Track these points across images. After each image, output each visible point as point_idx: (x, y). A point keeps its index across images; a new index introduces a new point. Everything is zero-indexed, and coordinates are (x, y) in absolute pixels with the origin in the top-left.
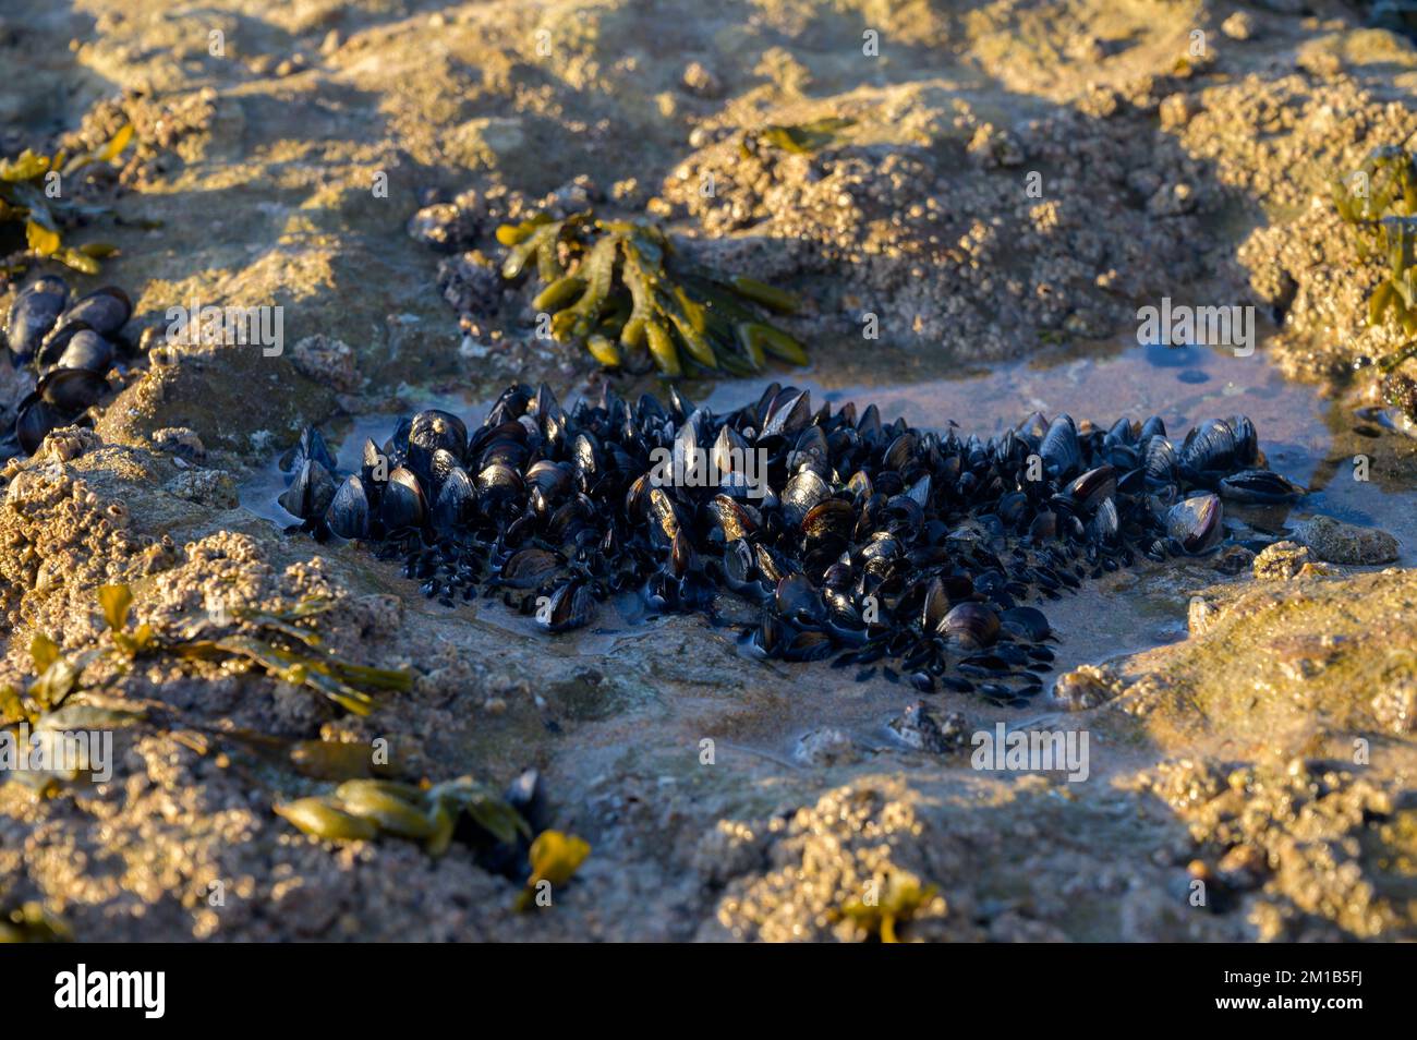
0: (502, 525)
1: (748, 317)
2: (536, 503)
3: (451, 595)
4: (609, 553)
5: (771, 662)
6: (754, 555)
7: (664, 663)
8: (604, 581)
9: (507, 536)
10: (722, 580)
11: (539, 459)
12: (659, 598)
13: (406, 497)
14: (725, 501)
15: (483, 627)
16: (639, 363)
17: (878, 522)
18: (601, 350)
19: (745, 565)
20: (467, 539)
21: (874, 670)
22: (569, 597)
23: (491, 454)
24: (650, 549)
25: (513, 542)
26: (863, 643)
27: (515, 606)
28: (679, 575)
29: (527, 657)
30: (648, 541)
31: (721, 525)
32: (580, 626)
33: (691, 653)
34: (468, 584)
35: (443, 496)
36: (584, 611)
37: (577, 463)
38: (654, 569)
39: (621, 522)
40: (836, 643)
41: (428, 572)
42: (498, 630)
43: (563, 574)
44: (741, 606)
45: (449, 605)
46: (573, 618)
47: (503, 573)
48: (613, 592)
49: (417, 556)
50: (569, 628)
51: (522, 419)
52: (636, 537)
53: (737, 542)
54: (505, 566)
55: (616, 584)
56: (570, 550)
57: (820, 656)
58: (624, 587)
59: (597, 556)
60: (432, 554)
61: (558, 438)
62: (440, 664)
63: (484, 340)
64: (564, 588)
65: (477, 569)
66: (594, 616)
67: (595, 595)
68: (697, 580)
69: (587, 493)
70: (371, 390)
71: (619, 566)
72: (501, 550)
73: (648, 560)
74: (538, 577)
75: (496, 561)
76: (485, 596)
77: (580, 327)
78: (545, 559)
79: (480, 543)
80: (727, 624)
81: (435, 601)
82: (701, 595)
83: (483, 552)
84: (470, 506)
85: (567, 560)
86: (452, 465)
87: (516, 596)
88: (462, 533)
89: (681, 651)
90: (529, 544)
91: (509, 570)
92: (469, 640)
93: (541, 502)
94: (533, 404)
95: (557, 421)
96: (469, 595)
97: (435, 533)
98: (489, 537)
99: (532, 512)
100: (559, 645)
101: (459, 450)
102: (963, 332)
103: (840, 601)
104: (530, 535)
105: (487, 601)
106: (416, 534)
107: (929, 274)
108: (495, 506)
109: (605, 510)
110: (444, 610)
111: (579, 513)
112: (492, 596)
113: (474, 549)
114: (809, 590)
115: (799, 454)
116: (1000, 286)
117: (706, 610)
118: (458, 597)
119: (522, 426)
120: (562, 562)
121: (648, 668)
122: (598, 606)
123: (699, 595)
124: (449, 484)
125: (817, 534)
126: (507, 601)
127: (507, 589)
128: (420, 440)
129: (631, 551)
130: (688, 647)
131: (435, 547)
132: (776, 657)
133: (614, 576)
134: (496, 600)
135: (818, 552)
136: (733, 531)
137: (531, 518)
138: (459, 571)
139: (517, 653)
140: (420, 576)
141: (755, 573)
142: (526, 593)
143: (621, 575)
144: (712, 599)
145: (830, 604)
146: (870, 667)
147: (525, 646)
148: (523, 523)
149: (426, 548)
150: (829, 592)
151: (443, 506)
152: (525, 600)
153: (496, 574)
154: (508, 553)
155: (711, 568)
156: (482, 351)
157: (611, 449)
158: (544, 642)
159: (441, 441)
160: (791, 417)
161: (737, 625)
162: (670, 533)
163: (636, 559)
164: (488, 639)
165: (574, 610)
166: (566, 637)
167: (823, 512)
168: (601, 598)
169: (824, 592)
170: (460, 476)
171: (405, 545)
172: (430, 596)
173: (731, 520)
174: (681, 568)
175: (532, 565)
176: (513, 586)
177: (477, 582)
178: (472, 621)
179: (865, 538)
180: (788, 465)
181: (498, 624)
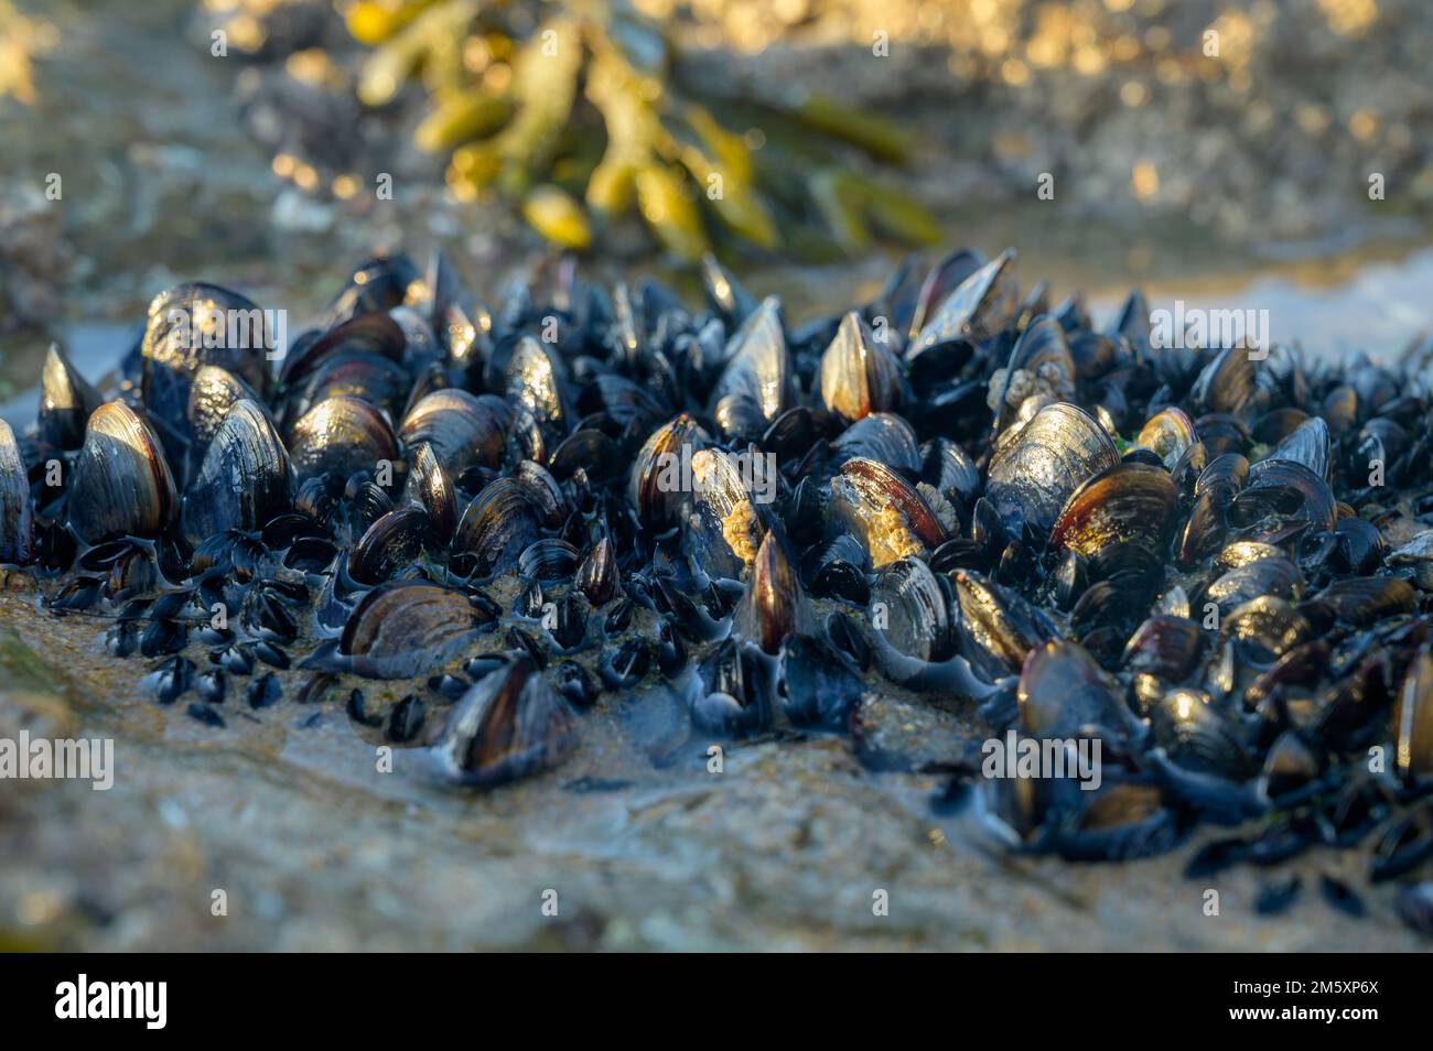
0: (345, 532)
1: (824, 161)
2: (426, 483)
3: (218, 697)
4: (599, 594)
5: (1027, 864)
6: (949, 597)
7: (767, 874)
8: (588, 661)
9: (358, 558)
10: (869, 656)
11: (431, 388)
12: (724, 699)
13: (119, 471)
14: (867, 473)
15: (291, 780)
16: (627, 239)
17: (1235, 519)
18: (552, 216)
19: (927, 621)
20: (263, 564)
21: (1295, 886)
22: (511, 696)
23: (326, 382)
24: (692, 586)
25: (371, 571)
26: (1253, 811)
27: (374, 722)
28: (771, 646)
29: (401, 863)
30: (686, 567)
31: (860, 529)
32: (535, 771)
33: (834, 846)
34: (262, 669)
35: (210, 469)
36: (545, 735)
37: (516, 399)
38: (704, 632)
39: (620, 527)
40: (1184, 812)
41: (168, 639)
42: (329, 785)
43: (492, 644)
44: (927, 719)
45: (212, 719)
46: (518, 754)
47: (345, 643)
48: (612, 686)
49: (145, 604)
50: (507, 778)
51: (398, 314)
52: (660, 561)
53: (902, 567)
54: (352, 625)
55: (619, 667)
56: (505, 589)
57: (1151, 846)
58: (640, 671)
59: (572, 602)
60: (182, 598)
61: (475, 354)
62: (149, 898)
63: (324, 196)
64: (497, 677)
65: (286, 631)
66: (570, 748)
67: (570, 695)
68: (814, 656)
69: (543, 462)
70: (93, 284)
71: (623, 625)
72: (341, 590)
73: (688, 613)
74: (434, 650)
75: (329, 615)
76: (303, 697)
77: (512, 179)
78: (445, 608)
79: (295, 574)
80: (901, 764)
81: (176, 713)
82: (827, 692)
83: (301, 594)
84: (273, 492)
85: (499, 611)
86: (230, 402)
87: (376, 699)
88: (252, 549)
89: (804, 839)
90: (410, 573)
91: (361, 635)
92: (250, 815)
93: (438, 481)
94: (420, 292)
95: (473, 321)
96: (261, 696)
97: (188, 552)
98: (317, 555)
99: (416, 503)
100: (484, 821)
101: (251, 372)
102: (1231, 192)
103: (1184, 706)
104: (412, 552)
105: (307, 710)
106: (146, 556)
107: (1158, 96)
108: (335, 488)
109: (587, 503)
110: (198, 733)
111: (527, 507)
112: (319, 697)
113: (279, 587)
114: (1093, 680)
115: (1019, 376)
116: (1285, 119)
117: (842, 729)
118: (236, 700)
119: (396, 327)
120: (487, 615)
121: (724, 889)
122: (579, 722)
123: (821, 693)
124: (224, 440)
125: (1092, 547)
126: (355, 710)
127: (353, 682)
128: (166, 351)
129: (652, 590)
130: (820, 829)
131: (188, 583)
132: (1040, 852)
133: (612, 649)
134: (327, 707)
135: (1103, 590)
136: (889, 542)
137: (415, 516)
138: (242, 638)
139: (375, 854)
140: (148, 650)
141: (950, 642)
142: (400, 690)
143: (628, 647)
144: (853, 705)
145: (1159, 712)
146: (1282, 876)
147: (394, 828)
148: (398, 528)
149: (169, 586)
150: (1147, 686)
151: (208, 492)
152: (400, 708)
153: (329, 645)
154: (358, 596)
155: (844, 631)
156: (318, 218)
157: (590, 374)
158: (444, 817)
159: (219, 356)
160: (985, 303)
161: (931, 768)
162: (741, 548)
163: (663, 607)
164: (299, 813)
165: (521, 734)
166: (501, 799)
167: (1111, 495)
168: (583, 702)
169: (1132, 687)
170: (248, 421)
171: (115, 580)
172: (168, 697)
173: (886, 517)
174: (776, 630)
175: (416, 623)
176: (371, 674)
177: (284, 663)
178: (263, 760)
179: (1204, 557)
180: (994, 400)
181: (328, 771)
